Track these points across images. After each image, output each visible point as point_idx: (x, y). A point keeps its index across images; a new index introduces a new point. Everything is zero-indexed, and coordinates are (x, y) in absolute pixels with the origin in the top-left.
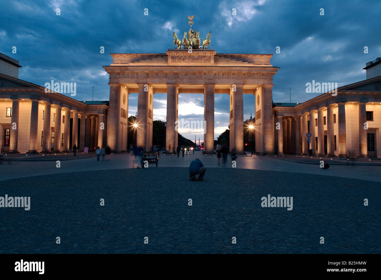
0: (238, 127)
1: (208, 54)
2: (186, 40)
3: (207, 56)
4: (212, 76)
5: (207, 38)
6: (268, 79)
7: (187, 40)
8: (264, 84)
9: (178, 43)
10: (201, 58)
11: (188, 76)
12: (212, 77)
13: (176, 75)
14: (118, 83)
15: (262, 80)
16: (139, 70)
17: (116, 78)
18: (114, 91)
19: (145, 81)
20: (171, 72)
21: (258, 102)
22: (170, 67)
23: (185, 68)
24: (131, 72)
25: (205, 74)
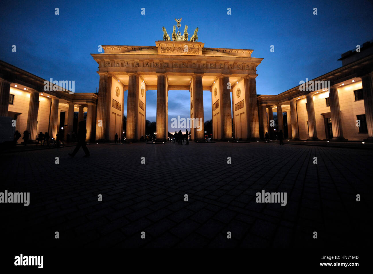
1: (196, 46)
3: (195, 48)
4: (200, 66)
5: (194, 33)
8: (249, 75)
9: (167, 37)
10: (190, 49)
11: (177, 66)
12: (200, 68)
13: (166, 65)
14: (107, 72)
15: (246, 70)
16: (128, 58)
17: (106, 67)
18: (103, 80)
19: (134, 70)
20: (161, 61)
21: (239, 95)
22: (160, 56)
23: (175, 56)
24: (121, 60)
25: (194, 64)
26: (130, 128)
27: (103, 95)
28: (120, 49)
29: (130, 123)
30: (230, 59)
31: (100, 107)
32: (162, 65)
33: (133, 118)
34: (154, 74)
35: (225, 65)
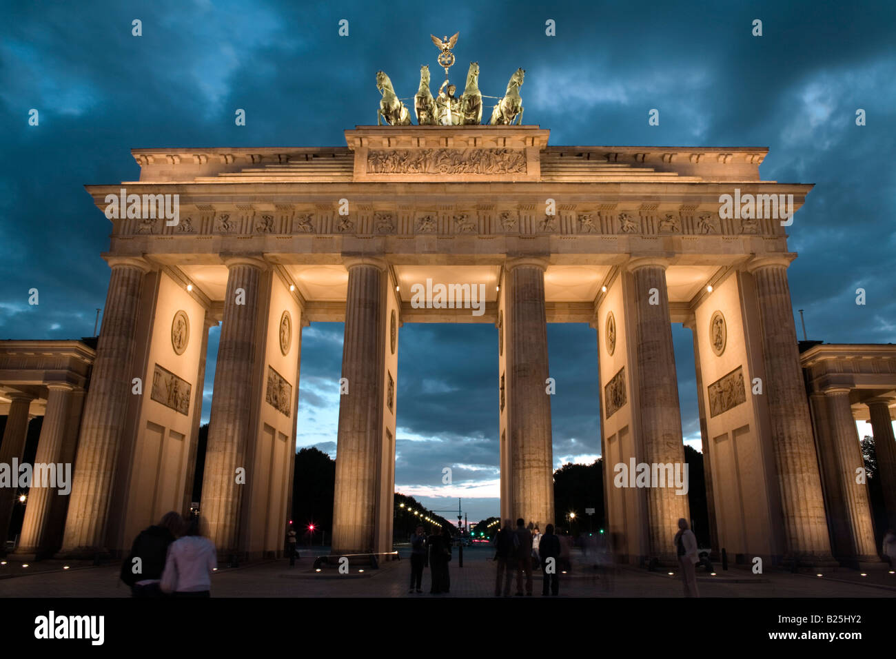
0: (661, 439)
1: (515, 142)
2: (426, 98)
3: (512, 150)
4: (534, 226)
5: (508, 90)
6: (766, 235)
7: (430, 96)
8: (753, 254)
9: (396, 110)
10: (488, 156)
11: (435, 225)
12: (534, 231)
13: (386, 224)
14: (144, 254)
15: (741, 236)
16: (232, 199)
17: (139, 233)
18: (125, 288)
19: (254, 244)
20: (364, 208)
21: (719, 344)
22: (362, 188)
23: (424, 188)
24: (200, 208)
25: (505, 215)
26: (216, 499)
27: (115, 352)
28: (203, 160)
29: (219, 477)
30: (661, 189)
31: (100, 404)
32: (370, 223)
33: (232, 453)
34: (334, 262)
35: (644, 215)
